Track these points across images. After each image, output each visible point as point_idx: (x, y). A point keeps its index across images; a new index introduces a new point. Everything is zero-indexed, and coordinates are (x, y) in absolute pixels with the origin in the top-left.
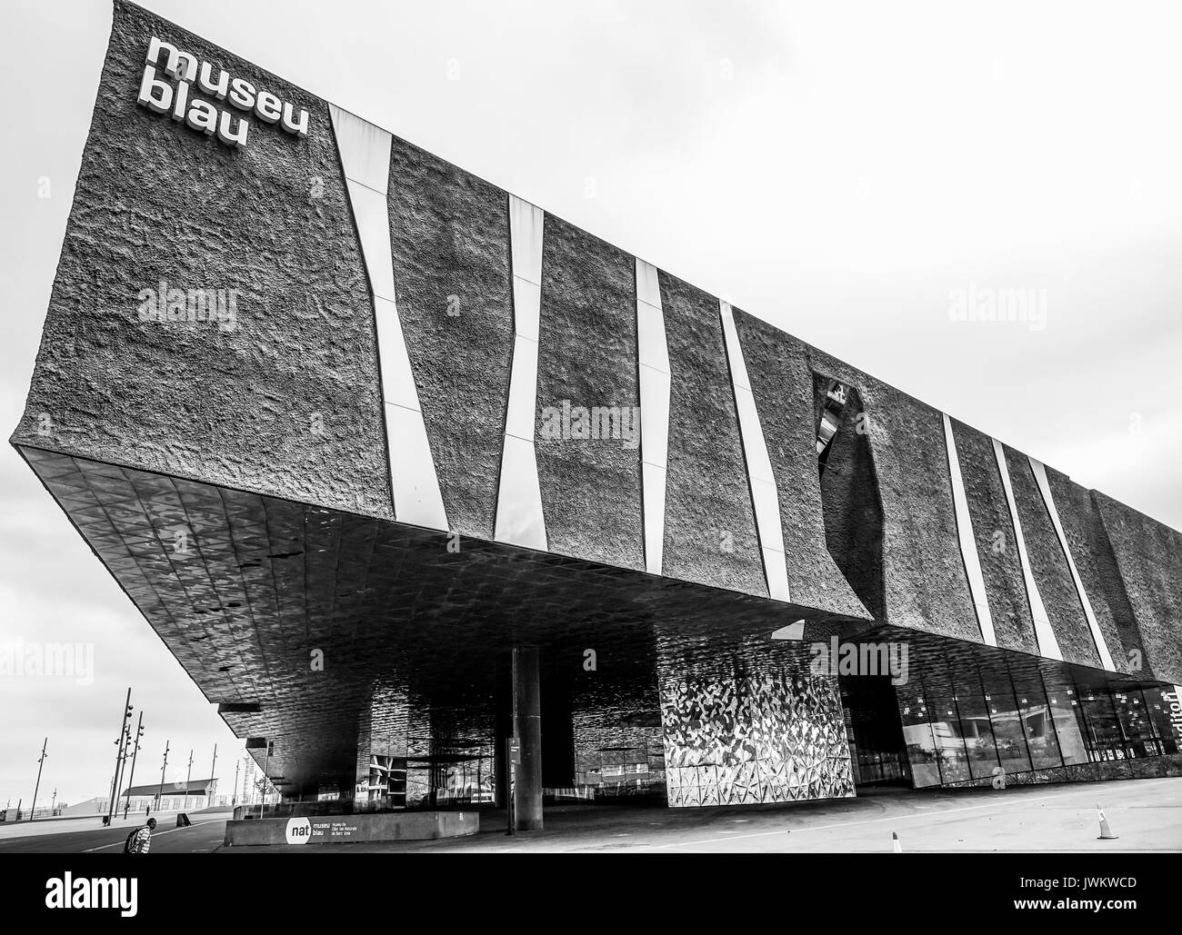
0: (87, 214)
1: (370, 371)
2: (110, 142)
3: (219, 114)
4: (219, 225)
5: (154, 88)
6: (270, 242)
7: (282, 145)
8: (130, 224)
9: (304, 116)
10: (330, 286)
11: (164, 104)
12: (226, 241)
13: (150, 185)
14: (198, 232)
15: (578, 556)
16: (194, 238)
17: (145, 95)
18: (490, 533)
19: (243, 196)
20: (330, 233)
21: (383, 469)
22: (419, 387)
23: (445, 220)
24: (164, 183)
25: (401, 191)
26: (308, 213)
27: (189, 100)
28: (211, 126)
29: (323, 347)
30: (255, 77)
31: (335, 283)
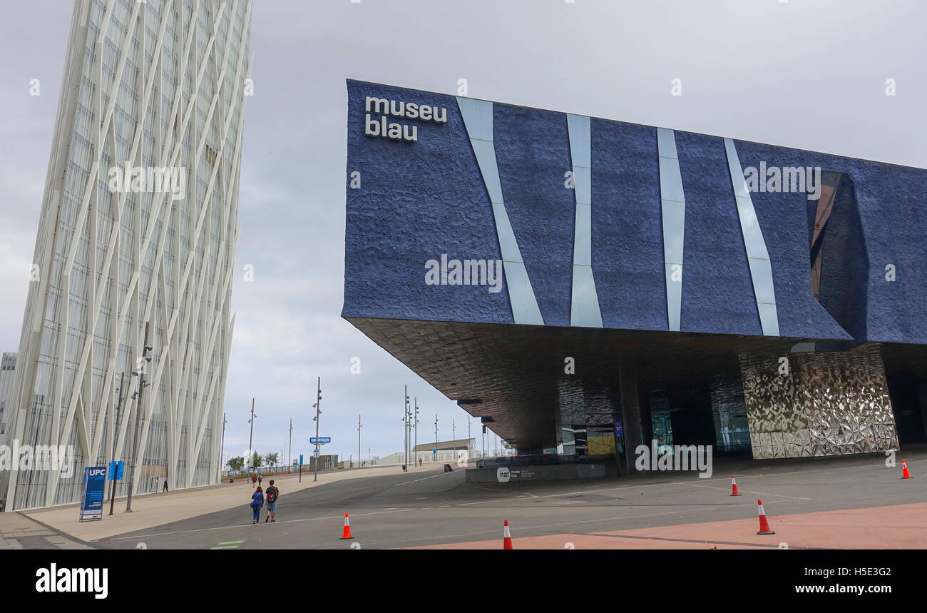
1: (494, 246)
5: (371, 125)
9: (444, 111)
10: (469, 204)
11: (377, 133)
12: (415, 194)
14: (401, 194)
15: (622, 327)
17: (368, 131)
18: (568, 322)
19: (419, 167)
20: (465, 173)
21: (506, 297)
22: (520, 248)
24: (383, 173)
26: (452, 165)
27: (388, 126)
28: (399, 136)
29: (468, 239)
31: (470, 201)
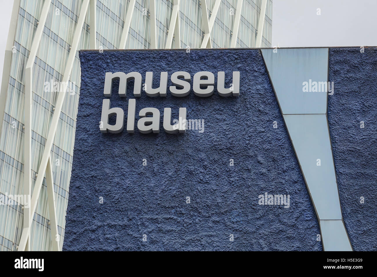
0: (75, 240)
2: (86, 174)
3: (162, 112)
4: (172, 208)
5: (110, 115)
6: (217, 205)
7: (222, 111)
8: (105, 235)
9: (236, 75)
13: (117, 197)
14: (154, 221)
16: (153, 228)
17: (104, 126)
20: (273, 174)
24: (127, 190)
25: (344, 102)
27: (138, 109)
28: (155, 127)
30: (193, 60)
31: (280, 221)
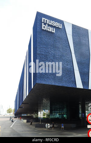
1: (72, 65)
3: (51, 28)
5: (44, 26)
6: (59, 47)
8: (43, 49)
9: (61, 25)
10: (66, 53)
11: (45, 29)
12: (54, 48)
14: (50, 48)
17: (43, 28)
18: (88, 88)
19: (55, 40)
22: (78, 66)
23: (80, 37)
24: (46, 41)
27: (48, 27)
28: (51, 31)
29: (66, 62)
